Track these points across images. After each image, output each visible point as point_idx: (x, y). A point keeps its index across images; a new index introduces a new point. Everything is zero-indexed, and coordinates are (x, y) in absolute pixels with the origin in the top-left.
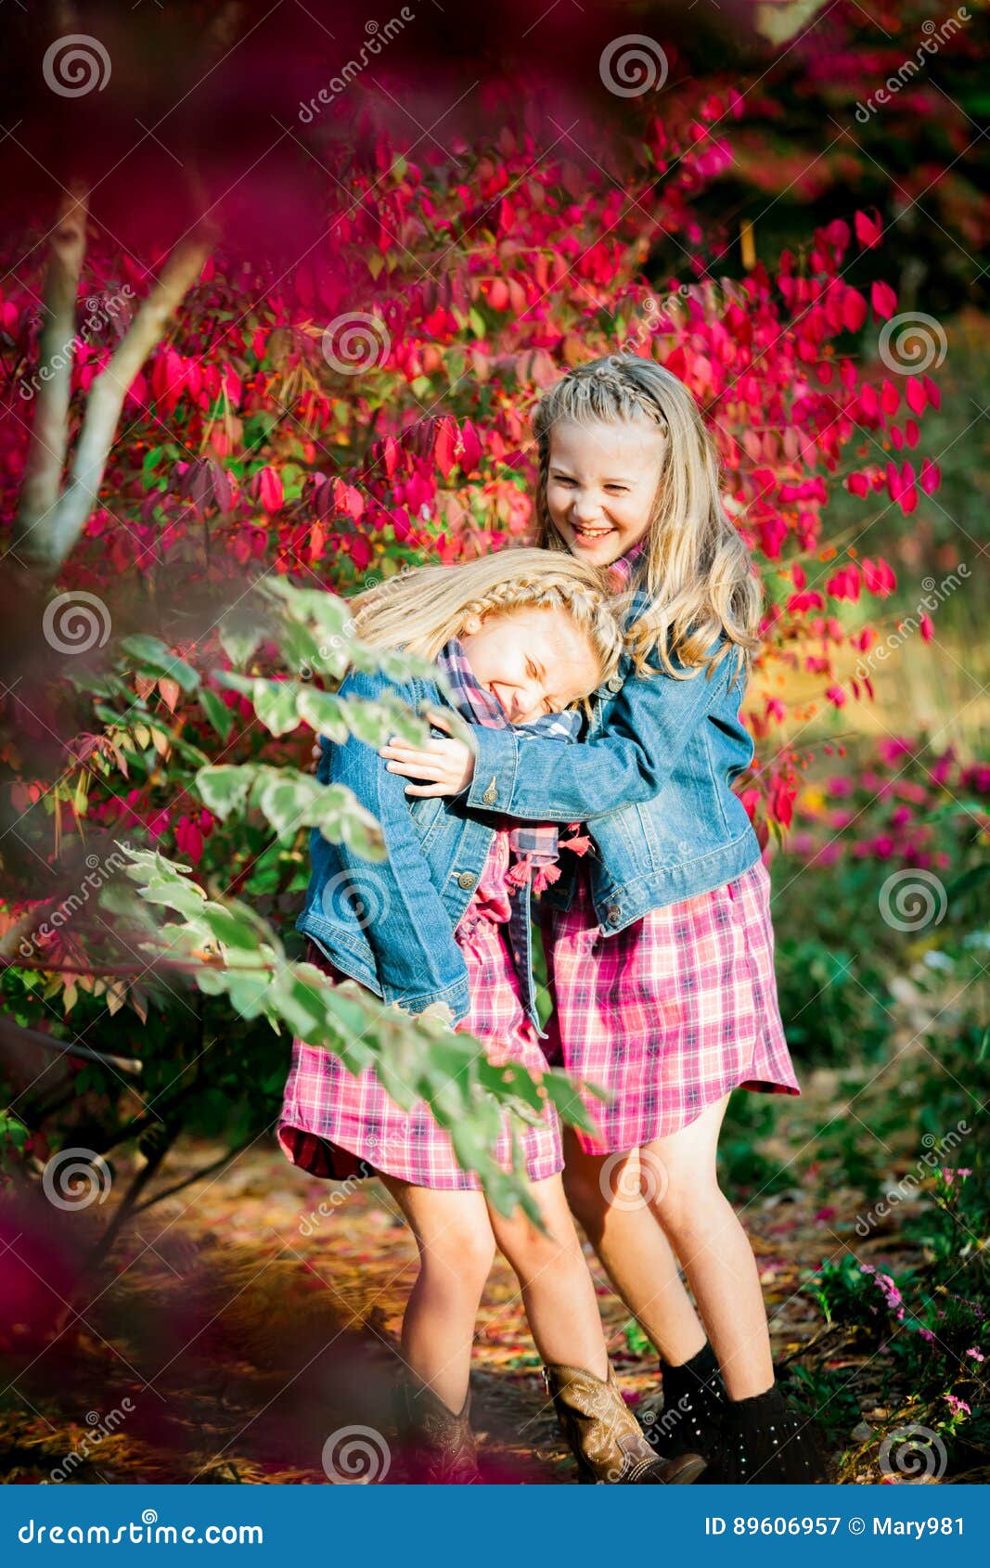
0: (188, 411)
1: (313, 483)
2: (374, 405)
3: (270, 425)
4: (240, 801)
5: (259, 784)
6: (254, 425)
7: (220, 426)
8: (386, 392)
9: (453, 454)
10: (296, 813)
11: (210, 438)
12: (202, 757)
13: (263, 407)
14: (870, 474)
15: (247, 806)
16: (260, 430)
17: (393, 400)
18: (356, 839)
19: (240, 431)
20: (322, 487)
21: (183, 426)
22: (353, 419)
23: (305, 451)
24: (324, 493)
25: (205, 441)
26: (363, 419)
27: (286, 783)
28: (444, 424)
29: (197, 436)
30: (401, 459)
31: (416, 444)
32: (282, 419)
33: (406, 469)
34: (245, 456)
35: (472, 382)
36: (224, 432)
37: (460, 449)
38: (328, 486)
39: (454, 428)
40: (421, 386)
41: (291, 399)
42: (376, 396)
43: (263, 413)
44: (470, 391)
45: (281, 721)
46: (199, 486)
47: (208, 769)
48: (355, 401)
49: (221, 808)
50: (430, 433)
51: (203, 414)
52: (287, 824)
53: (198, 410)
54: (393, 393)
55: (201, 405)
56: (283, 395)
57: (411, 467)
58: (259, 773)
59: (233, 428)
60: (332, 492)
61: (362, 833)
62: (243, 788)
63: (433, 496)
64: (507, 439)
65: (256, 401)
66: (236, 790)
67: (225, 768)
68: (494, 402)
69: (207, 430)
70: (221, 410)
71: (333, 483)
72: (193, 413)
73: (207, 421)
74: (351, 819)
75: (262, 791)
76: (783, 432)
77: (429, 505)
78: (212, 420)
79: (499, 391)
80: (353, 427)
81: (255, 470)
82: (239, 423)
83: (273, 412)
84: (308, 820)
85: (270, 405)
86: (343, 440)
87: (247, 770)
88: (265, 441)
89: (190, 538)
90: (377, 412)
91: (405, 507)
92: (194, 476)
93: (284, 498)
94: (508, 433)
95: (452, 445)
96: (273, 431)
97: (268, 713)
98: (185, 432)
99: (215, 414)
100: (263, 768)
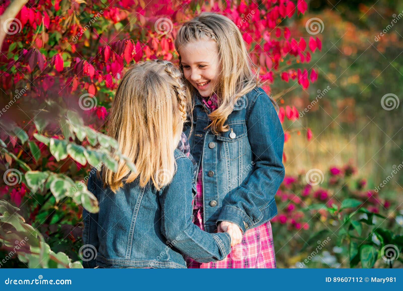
0: (28, 29)
1: (75, 62)
2: (99, 32)
3: (59, 36)
4: (41, 185)
5: (49, 180)
6: (53, 36)
7: (40, 36)
8: (105, 28)
9: (131, 54)
10: (64, 192)
11: (35, 40)
12: (28, 167)
13: (56, 29)
14: (291, 72)
15: (45, 188)
16: (55, 38)
17: (107, 31)
18: (86, 203)
19: (47, 38)
20: (80, 63)
21: (25, 35)
22: (91, 37)
23: (72, 48)
24: (80, 65)
25: (33, 42)
26: (95, 37)
27: (60, 180)
28: (129, 42)
29: (30, 39)
30: (111, 54)
31: (117, 49)
32: (63, 35)
33: (112, 59)
34: (48, 48)
35: (139, 26)
36: (41, 38)
37: (134, 53)
38: (81, 63)
39: (132, 44)
40: (118, 26)
41: (68, 27)
42: (101, 29)
43: (56, 32)
44: (138, 30)
45: (60, 155)
46: (32, 59)
47: (30, 172)
48: (92, 29)
49: (34, 188)
50: (123, 45)
51: (33, 31)
52: (60, 195)
53: (32, 29)
54: (107, 28)
55: (33, 27)
56: (65, 26)
57: (114, 58)
58: (50, 175)
59: (45, 37)
60: (83, 66)
61: (89, 200)
62: (43, 181)
63: (122, 70)
64: (152, 49)
65: (53, 27)
66: (41, 181)
67: (37, 172)
68: (147, 35)
69: (34, 37)
70: (41, 30)
71: (83, 62)
72: (29, 30)
73: (35, 34)
74: (85, 195)
75: (50, 182)
76: (259, 55)
77: (120, 73)
78: (37, 33)
79: (149, 30)
80: (91, 40)
81: (52, 54)
82: (47, 35)
83: (60, 32)
84: (68, 194)
85: (59, 29)
86: (87, 44)
87: (46, 174)
88: (56, 43)
89: (25, 80)
90: (101, 35)
91: (111, 73)
92: (30, 55)
93: (64, 66)
94: (152, 47)
95: (131, 50)
96: (60, 39)
97: (55, 152)
98: (26, 37)
99: (38, 31)
100: (52, 173)
